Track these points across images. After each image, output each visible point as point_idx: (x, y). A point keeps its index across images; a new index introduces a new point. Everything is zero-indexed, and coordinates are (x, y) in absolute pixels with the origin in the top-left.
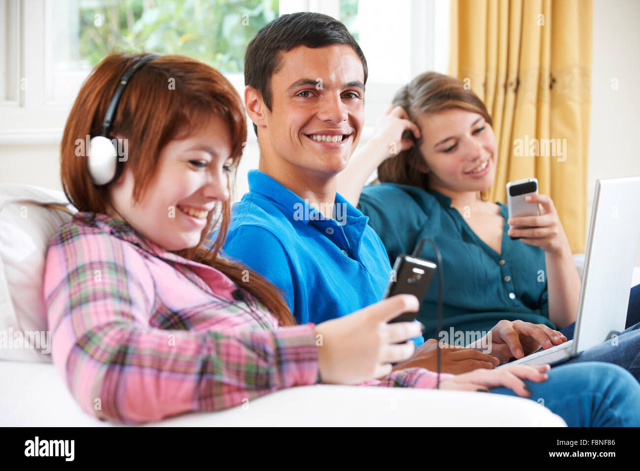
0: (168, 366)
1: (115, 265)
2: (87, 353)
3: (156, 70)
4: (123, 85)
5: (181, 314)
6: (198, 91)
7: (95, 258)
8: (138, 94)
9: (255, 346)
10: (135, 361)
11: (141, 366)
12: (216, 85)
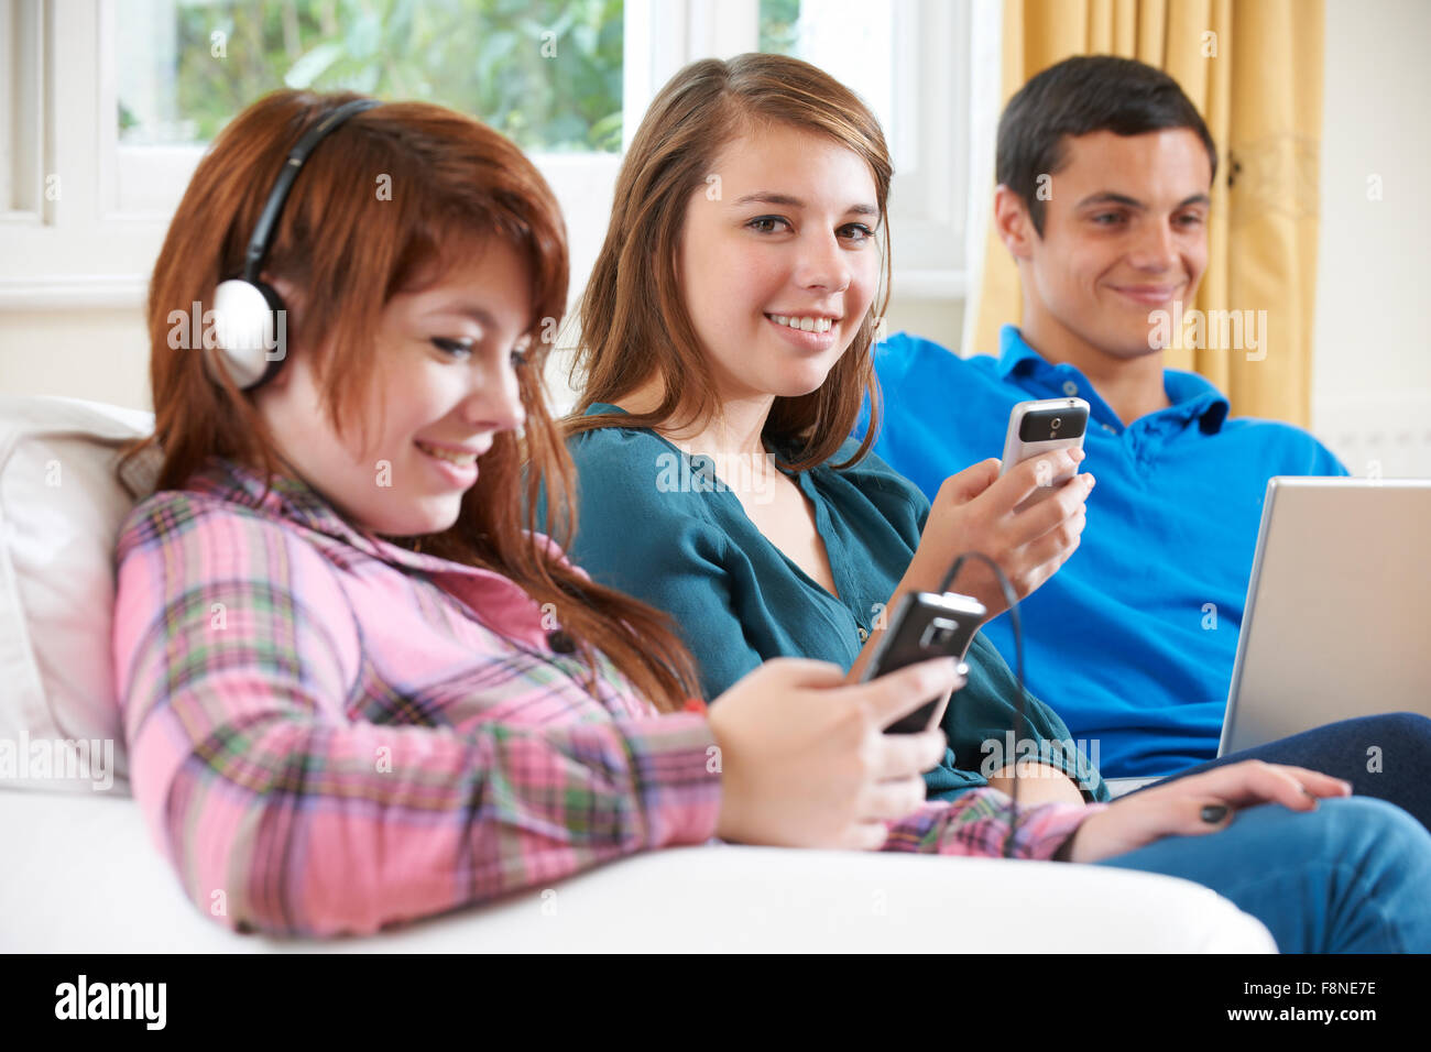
0: (400, 796)
1: (270, 588)
2: (216, 772)
3: (371, 135)
4: (293, 166)
5: (420, 699)
6: (463, 185)
7: (225, 575)
8: (328, 186)
9: (584, 751)
10: (326, 786)
11: (341, 797)
12: (504, 175)
